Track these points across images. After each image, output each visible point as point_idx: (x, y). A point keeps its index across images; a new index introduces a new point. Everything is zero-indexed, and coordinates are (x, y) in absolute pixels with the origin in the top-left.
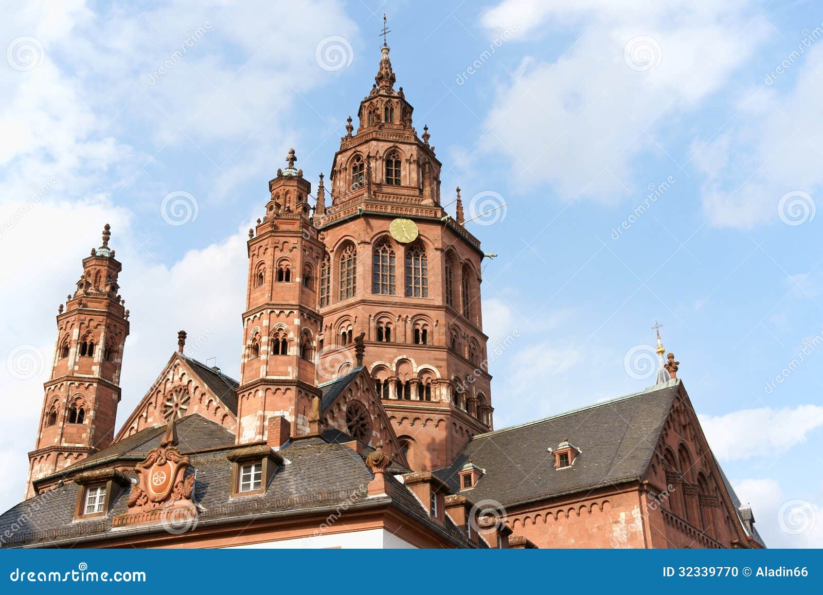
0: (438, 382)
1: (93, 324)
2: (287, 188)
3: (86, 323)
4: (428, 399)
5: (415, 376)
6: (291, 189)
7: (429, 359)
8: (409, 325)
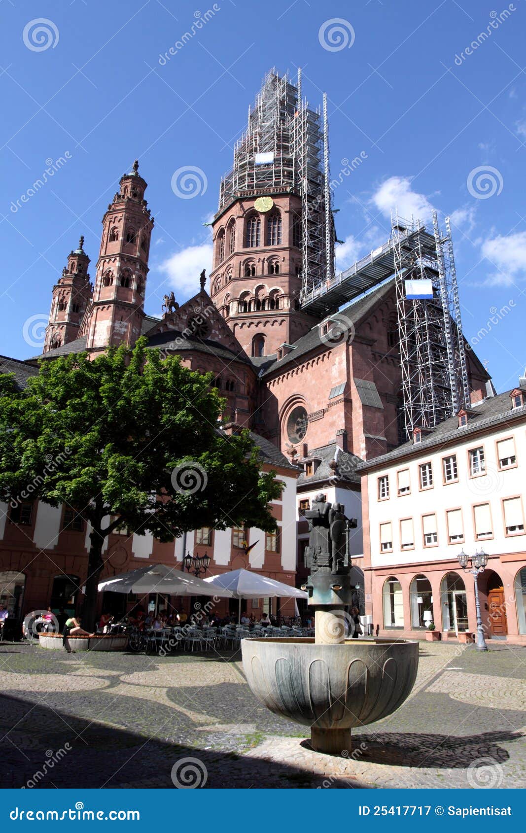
0: (283, 296)
1: (66, 292)
2: (126, 185)
3: (62, 292)
4: (277, 307)
5: (268, 295)
6: (128, 184)
7: (277, 283)
8: (266, 264)
